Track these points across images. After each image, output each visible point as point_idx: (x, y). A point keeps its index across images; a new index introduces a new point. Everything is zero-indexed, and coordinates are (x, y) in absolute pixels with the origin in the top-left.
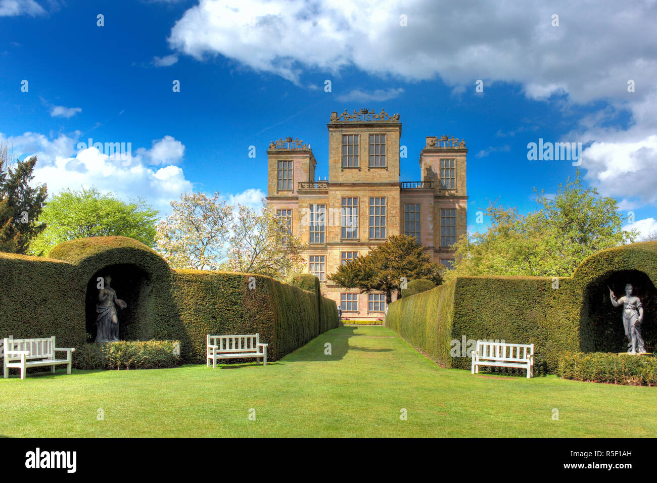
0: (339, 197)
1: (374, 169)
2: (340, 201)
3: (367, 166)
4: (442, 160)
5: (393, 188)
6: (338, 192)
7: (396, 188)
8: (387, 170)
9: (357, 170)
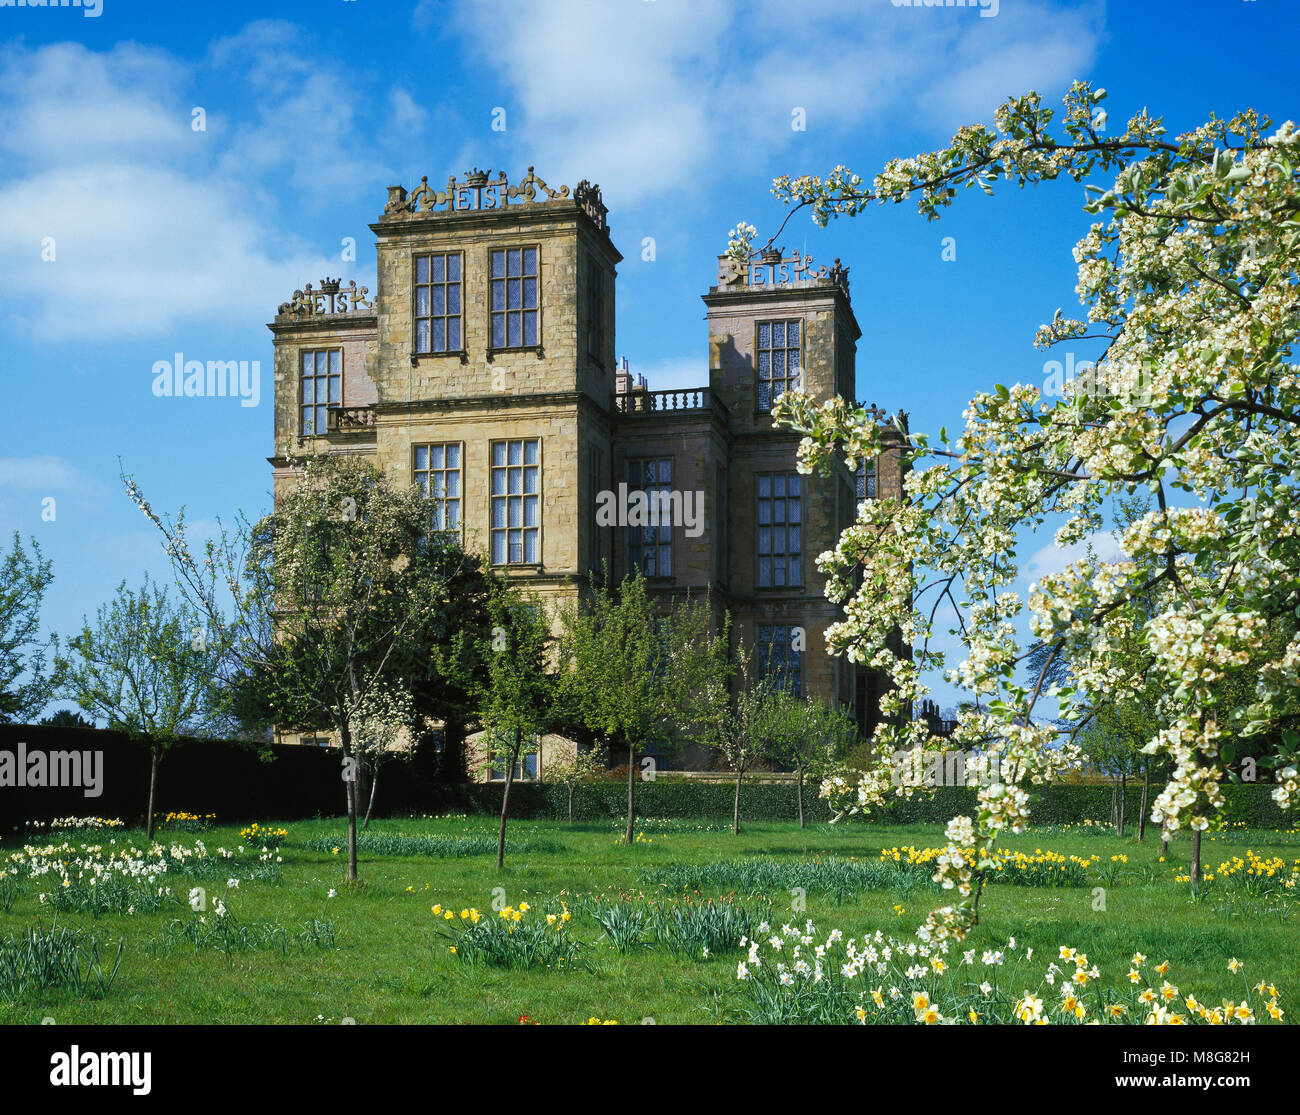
0: (406, 445)
1: (504, 356)
2: (408, 456)
3: (485, 344)
4: (760, 324)
5: (561, 409)
6: (402, 430)
7: (568, 408)
8: (541, 356)
9: (456, 360)
